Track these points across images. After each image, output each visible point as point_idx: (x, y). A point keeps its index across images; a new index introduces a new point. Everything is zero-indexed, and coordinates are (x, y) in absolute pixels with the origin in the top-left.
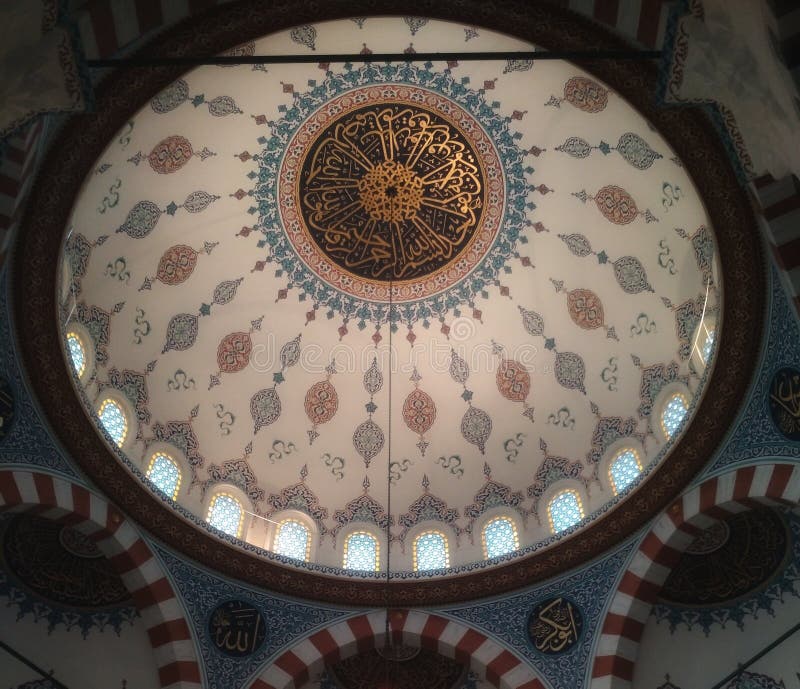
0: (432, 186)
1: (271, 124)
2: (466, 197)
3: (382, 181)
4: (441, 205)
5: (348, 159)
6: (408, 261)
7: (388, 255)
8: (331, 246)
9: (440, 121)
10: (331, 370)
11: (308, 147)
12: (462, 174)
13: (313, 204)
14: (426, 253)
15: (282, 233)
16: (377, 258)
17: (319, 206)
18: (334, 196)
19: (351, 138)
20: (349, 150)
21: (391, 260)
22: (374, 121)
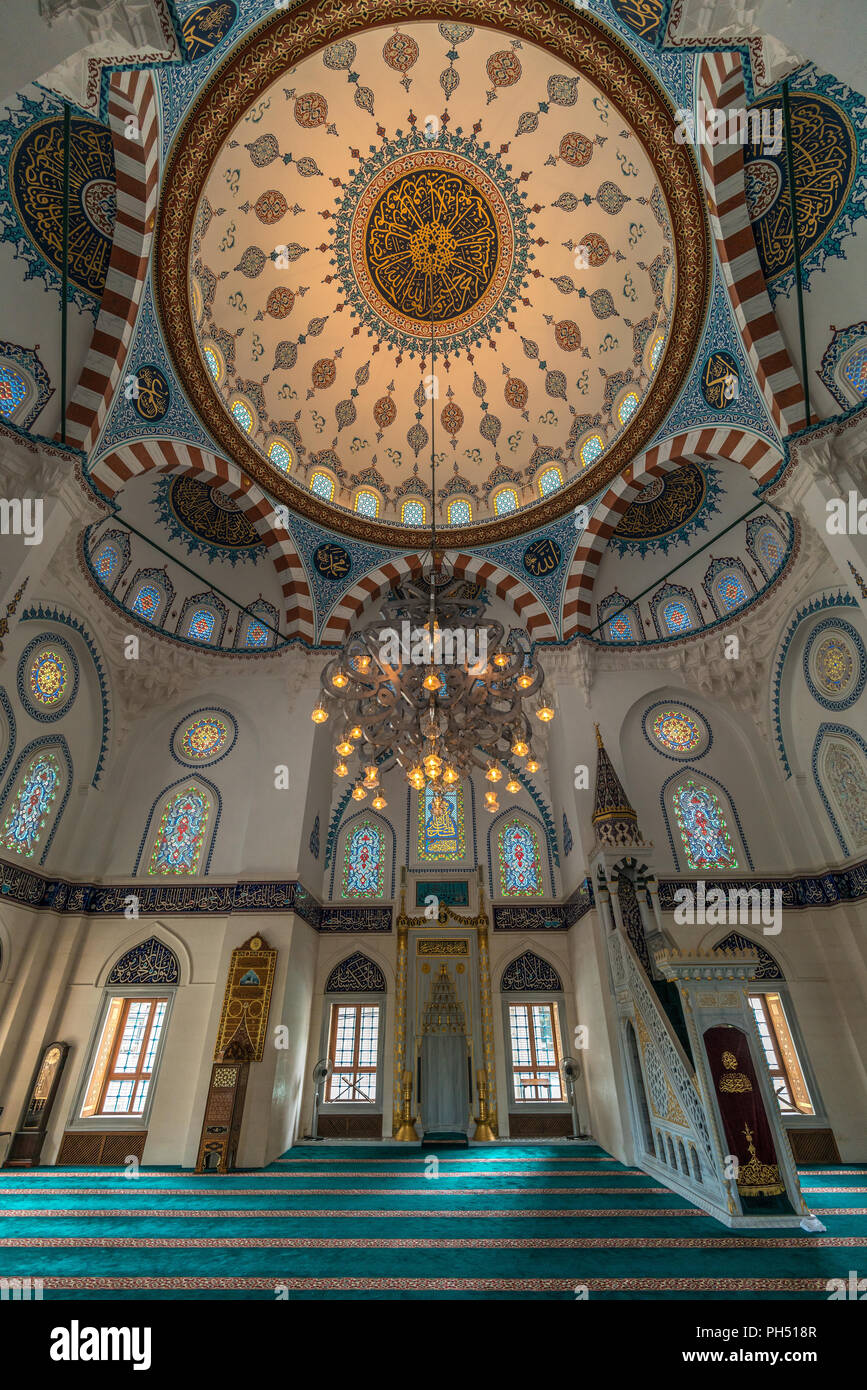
0: (442, 216)
1: (346, 303)
2: (461, 195)
3: (422, 251)
4: (457, 218)
5: (396, 265)
6: (481, 267)
7: (470, 278)
8: (442, 313)
9: (398, 183)
10: (506, 370)
11: (374, 287)
12: (443, 188)
13: (411, 307)
14: (484, 250)
15: (415, 339)
16: (467, 288)
17: (414, 304)
18: (414, 290)
19: (384, 255)
20: (391, 262)
21: (474, 279)
22: (380, 233)
